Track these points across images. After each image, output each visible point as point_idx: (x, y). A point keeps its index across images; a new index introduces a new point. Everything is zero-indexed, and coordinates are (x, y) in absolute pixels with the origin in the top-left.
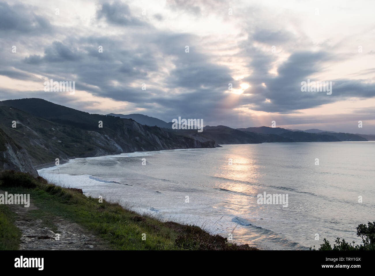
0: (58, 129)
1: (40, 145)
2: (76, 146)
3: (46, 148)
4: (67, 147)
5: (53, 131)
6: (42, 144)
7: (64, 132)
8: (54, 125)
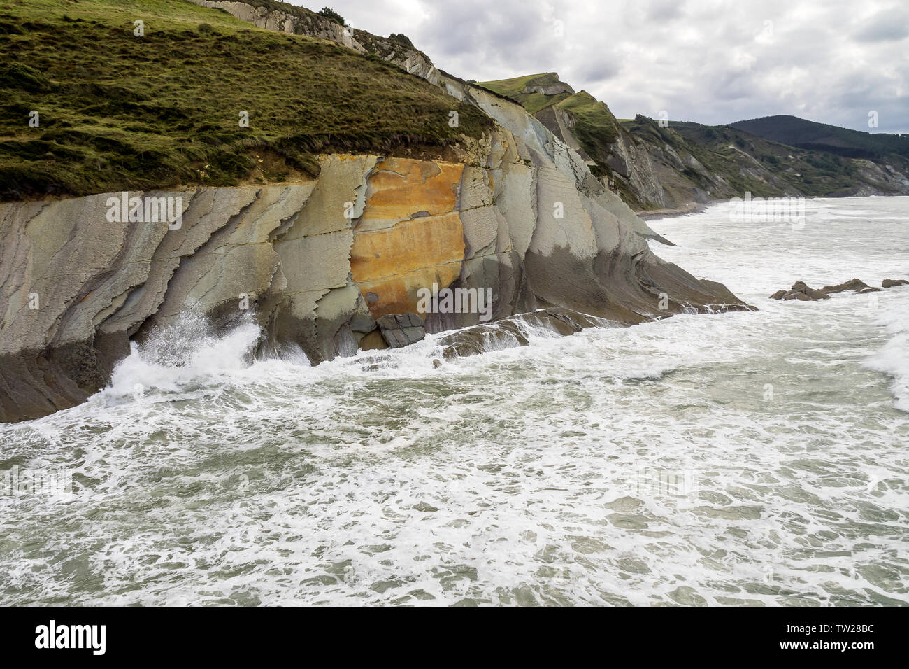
0: (799, 157)
1: (756, 177)
2: (823, 181)
3: (764, 181)
4: (807, 182)
5: (790, 160)
6: (759, 176)
7: (808, 161)
8: (793, 151)
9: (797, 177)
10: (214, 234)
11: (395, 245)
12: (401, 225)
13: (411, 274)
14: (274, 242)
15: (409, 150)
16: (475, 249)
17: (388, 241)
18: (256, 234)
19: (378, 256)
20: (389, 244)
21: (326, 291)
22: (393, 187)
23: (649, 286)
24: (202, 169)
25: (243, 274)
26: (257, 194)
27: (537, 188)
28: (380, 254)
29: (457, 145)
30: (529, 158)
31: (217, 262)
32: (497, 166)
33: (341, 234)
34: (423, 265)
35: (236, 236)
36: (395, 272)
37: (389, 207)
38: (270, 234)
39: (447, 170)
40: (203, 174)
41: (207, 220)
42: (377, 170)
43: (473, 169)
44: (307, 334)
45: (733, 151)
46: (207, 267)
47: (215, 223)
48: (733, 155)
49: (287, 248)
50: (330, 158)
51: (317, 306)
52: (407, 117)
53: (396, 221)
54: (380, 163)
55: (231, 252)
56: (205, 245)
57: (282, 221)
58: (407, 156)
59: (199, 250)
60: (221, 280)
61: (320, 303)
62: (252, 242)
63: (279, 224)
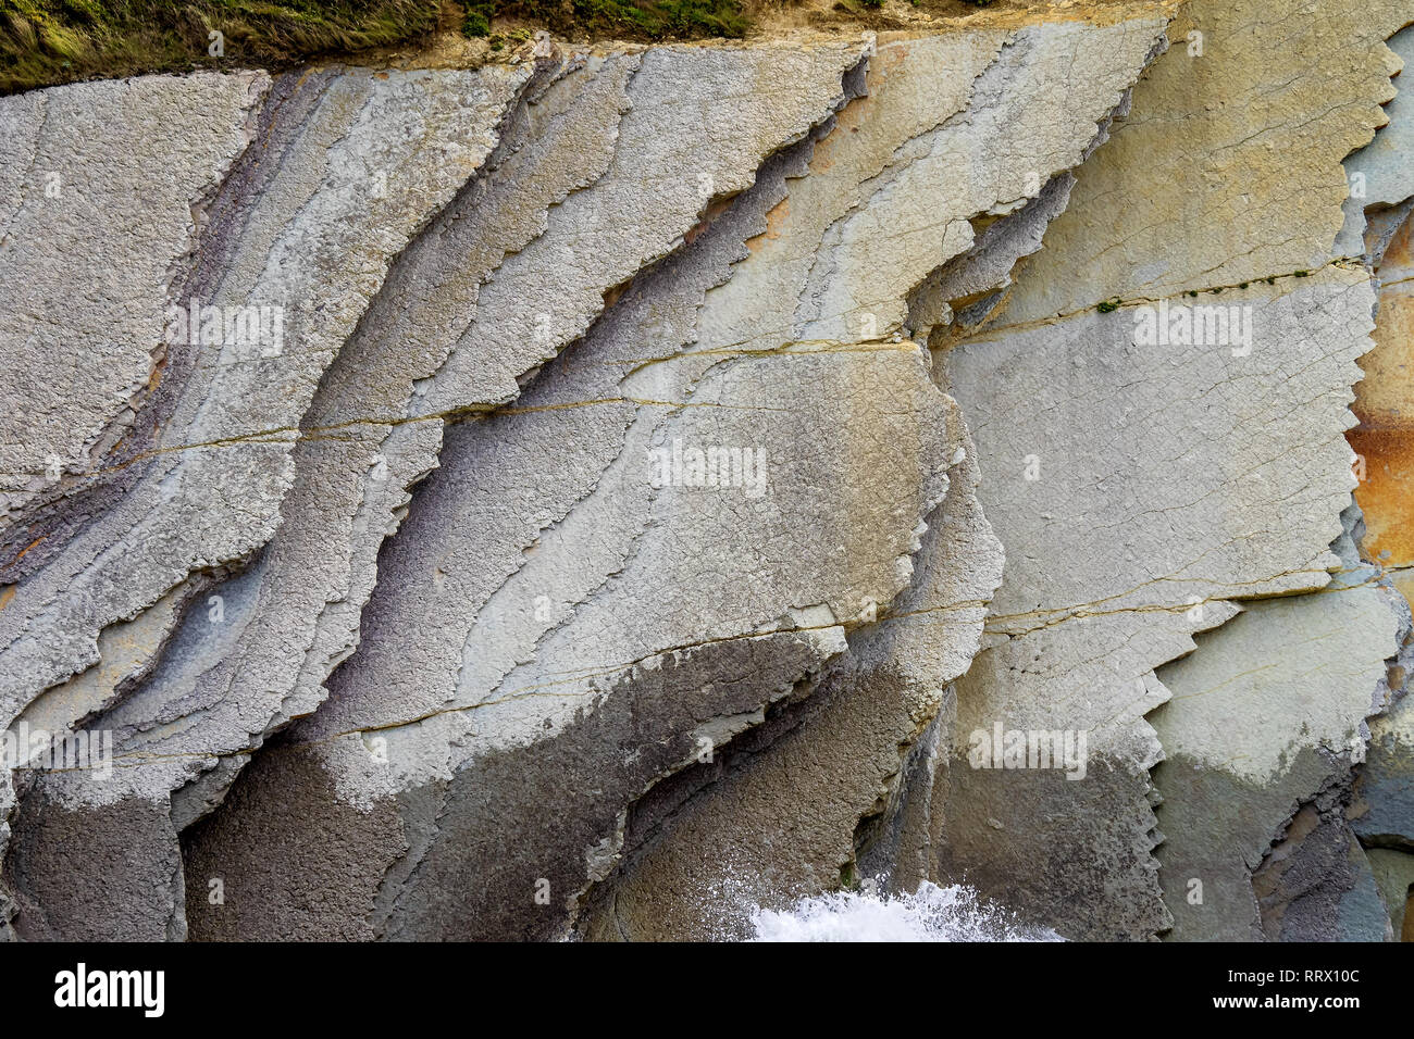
10: (620, 296)
18: (839, 295)
21: (1220, 613)
25: (768, 509)
26: (850, 78)
33: (1307, 292)
38: (915, 297)
41: (587, 217)
44: (1105, 849)
46: (581, 469)
51: (1161, 693)
55: (709, 392)
56: (572, 352)
57: (980, 220)
59: (541, 379)
60: (653, 543)
61: (1185, 678)
62: (818, 336)
63: (963, 238)
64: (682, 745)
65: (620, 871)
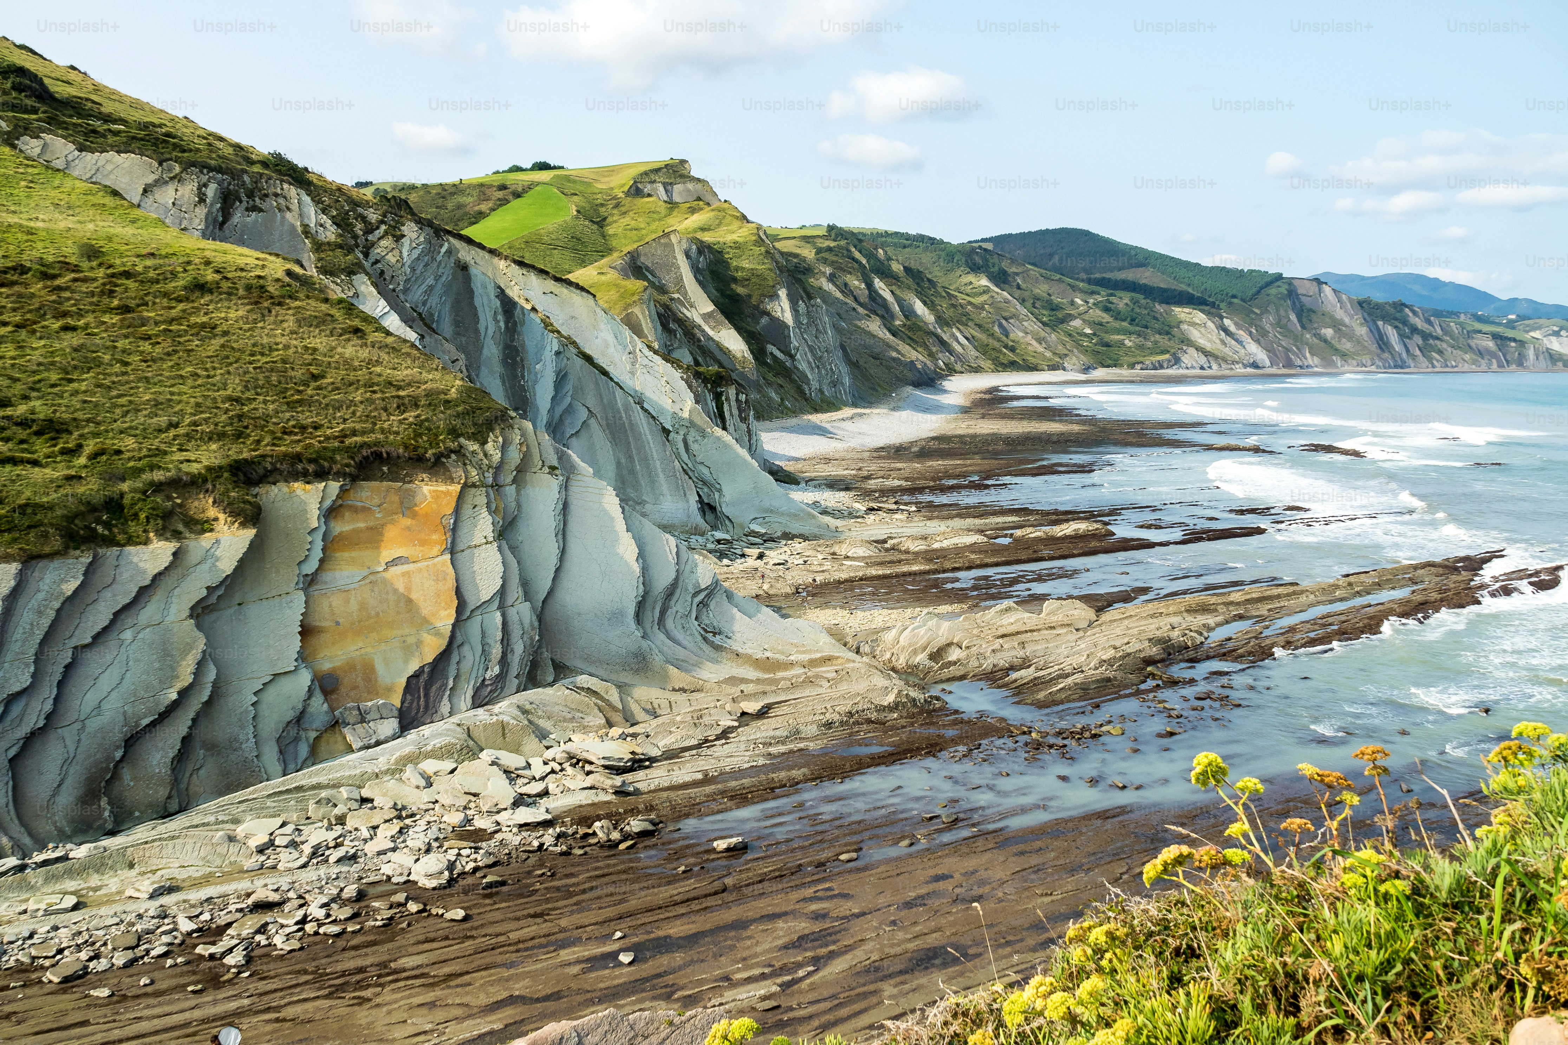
1: (1020, 334)
2: (1127, 343)
3: (1033, 343)
4: (1102, 343)
5: (1077, 306)
6: (1026, 333)
8: (1082, 291)
9: (1086, 335)
10: (117, 614)
11: (363, 607)
12: (372, 578)
13: (383, 646)
14: (198, 616)
15: (385, 469)
16: (471, 606)
17: (353, 601)
18: (173, 609)
19: (338, 623)
20: (354, 606)
21: (269, 678)
22: (362, 525)
23: (715, 634)
24: (99, 521)
25: (157, 665)
26: (175, 554)
27: (566, 506)
28: (341, 621)
29: (453, 456)
30: (555, 463)
31: (123, 649)
32: (509, 479)
33: (289, 598)
34: (399, 632)
35: (148, 612)
36: (361, 645)
37: (354, 554)
38: (193, 608)
39: (437, 496)
40: (100, 529)
41: (108, 594)
42: (340, 502)
43: (473, 490)
44: (242, 737)
45: (987, 291)
46: (109, 658)
47: (119, 598)
48: (985, 297)
49: (215, 622)
50: (274, 489)
51: (255, 699)
52: (384, 416)
53: (365, 572)
54: (343, 491)
55: (140, 636)
56: (105, 629)
57: (208, 588)
58: (383, 478)
59: (97, 637)
60: (128, 675)
61: (260, 695)
62: (168, 620)
63: (204, 592)
64: (137, 725)
65: (123, 757)
